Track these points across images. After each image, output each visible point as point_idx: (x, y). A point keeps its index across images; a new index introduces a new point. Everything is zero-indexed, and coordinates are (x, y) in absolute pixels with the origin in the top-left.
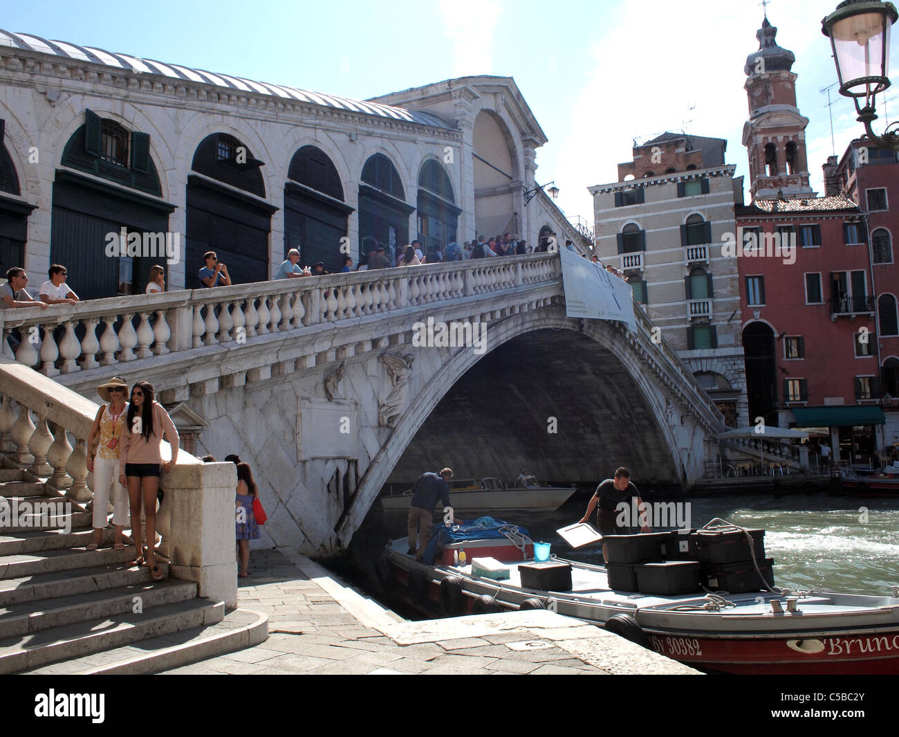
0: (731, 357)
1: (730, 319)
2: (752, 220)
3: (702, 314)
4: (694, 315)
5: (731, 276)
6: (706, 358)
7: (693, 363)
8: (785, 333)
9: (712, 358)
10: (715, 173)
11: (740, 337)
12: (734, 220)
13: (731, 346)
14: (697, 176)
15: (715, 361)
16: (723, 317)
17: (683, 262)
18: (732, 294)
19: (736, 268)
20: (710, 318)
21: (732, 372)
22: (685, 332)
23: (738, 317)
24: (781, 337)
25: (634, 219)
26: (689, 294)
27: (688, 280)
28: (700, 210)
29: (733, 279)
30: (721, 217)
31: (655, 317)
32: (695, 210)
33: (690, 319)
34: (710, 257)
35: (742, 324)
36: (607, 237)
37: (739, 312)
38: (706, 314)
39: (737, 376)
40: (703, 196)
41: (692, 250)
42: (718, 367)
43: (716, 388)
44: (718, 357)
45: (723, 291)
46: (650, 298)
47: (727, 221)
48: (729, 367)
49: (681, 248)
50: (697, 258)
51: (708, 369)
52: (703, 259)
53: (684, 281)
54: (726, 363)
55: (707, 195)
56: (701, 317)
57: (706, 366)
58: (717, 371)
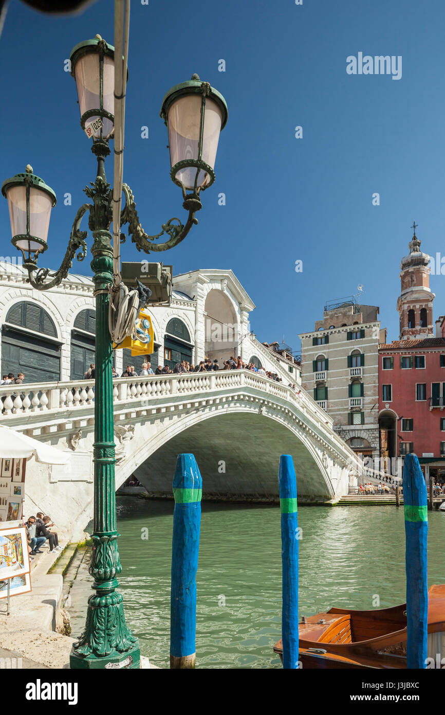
0: (371, 429)
1: (372, 409)
2: (388, 353)
3: (357, 406)
4: (352, 406)
5: (374, 385)
6: (358, 430)
7: (351, 432)
8: (402, 417)
9: (361, 430)
10: (368, 327)
11: (377, 419)
12: (377, 353)
13: (372, 423)
14: (358, 328)
15: (363, 431)
16: (368, 407)
17: (348, 377)
18: (374, 395)
19: (377, 380)
20: (361, 408)
21: (372, 438)
22: (347, 415)
23: (377, 407)
24: (400, 419)
25: (323, 353)
26: (351, 395)
27: (351, 387)
28: (359, 347)
29: (375, 386)
30: (370, 352)
31: (332, 407)
32: (356, 347)
33: (350, 408)
34: (363, 374)
35: (378, 412)
36: (308, 362)
37: (377, 405)
38: (359, 406)
39: (374, 440)
40: (361, 339)
41: (353, 370)
42: (364, 435)
43: (362, 446)
44: (364, 430)
45: (369, 393)
46: (329, 397)
47: (374, 354)
48: (370, 435)
49: (348, 369)
50: (356, 374)
51: (359, 436)
52: (359, 375)
53: (348, 387)
54: (368, 433)
55: (364, 339)
56: (356, 407)
57: (357, 434)
58: (363, 437)
